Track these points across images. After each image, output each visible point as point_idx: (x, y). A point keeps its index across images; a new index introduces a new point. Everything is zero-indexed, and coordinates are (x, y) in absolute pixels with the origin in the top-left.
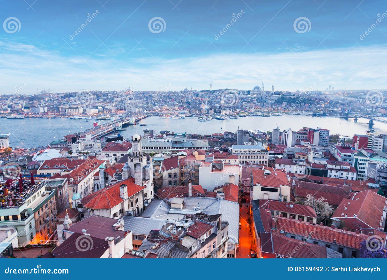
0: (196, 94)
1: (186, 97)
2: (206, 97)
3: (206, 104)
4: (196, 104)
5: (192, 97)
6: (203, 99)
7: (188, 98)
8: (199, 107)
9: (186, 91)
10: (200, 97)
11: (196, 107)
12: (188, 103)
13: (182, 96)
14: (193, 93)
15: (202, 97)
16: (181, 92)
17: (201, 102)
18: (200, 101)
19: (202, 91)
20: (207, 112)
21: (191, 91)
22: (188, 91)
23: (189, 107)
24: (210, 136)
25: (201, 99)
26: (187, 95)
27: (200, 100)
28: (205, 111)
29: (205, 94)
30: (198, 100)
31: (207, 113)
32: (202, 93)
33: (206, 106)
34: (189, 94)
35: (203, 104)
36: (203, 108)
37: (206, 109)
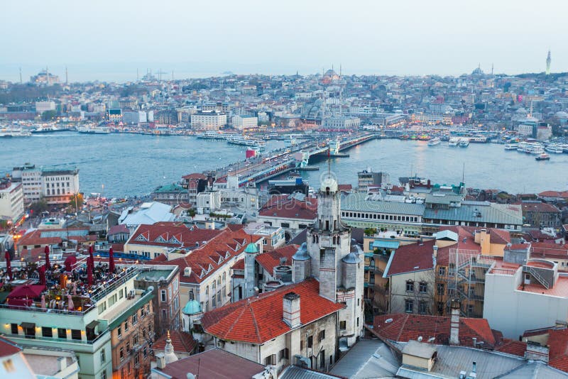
0: (504, 83)
1: (475, 91)
2: (530, 92)
3: (532, 110)
4: (502, 111)
5: (491, 91)
6: (524, 98)
7: (481, 93)
8: (510, 119)
9: (477, 76)
10: (515, 91)
11: (500, 119)
12: (480, 107)
13: (464, 88)
14: (497, 80)
15: (521, 91)
16: (464, 78)
17: (515, 107)
18: (512, 103)
19: (522, 76)
20: (531, 132)
21: (491, 76)
22: (482, 76)
23: (480, 118)
24: (533, 197)
25: (518, 98)
26: (479, 86)
27: (515, 99)
28: (525, 130)
29: (529, 82)
30: (508, 101)
31: (530, 136)
32: (522, 82)
33: (528, 115)
34: (485, 83)
35: (522, 110)
36: (521, 123)
37: (528, 124)
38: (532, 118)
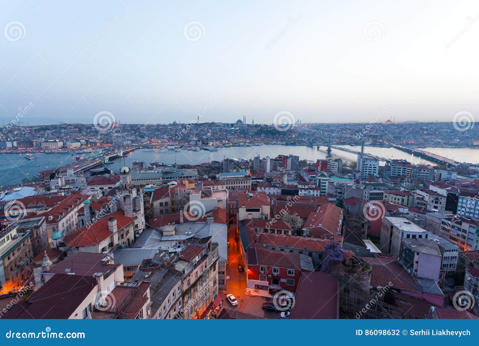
0: (184, 126)
1: (175, 130)
2: (194, 130)
3: (195, 136)
4: (185, 136)
5: (180, 129)
6: (191, 132)
7: (177, 130)
8: (188, 139)
9: (175, 124)
11: (184, 139)
13: (171, 129)
14: (182, 126)
16: (170, 125)
17: (189, 135)
20: (195, 143)
21: (179, 124)
22: (177, 124)
24: (199, 166)
26: (176, 127)
27: (189, 132)
28: (193, 143)
31: (195, 145)
34: (178, 127)
35: (191, 136)
36: (192, 140)
37: (194, 141)
38: (195, 139)
